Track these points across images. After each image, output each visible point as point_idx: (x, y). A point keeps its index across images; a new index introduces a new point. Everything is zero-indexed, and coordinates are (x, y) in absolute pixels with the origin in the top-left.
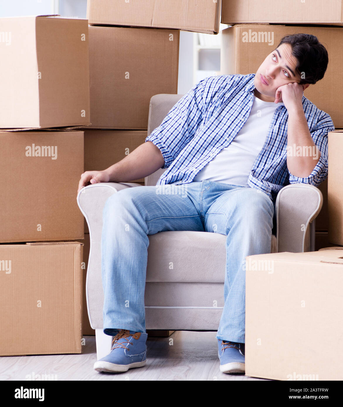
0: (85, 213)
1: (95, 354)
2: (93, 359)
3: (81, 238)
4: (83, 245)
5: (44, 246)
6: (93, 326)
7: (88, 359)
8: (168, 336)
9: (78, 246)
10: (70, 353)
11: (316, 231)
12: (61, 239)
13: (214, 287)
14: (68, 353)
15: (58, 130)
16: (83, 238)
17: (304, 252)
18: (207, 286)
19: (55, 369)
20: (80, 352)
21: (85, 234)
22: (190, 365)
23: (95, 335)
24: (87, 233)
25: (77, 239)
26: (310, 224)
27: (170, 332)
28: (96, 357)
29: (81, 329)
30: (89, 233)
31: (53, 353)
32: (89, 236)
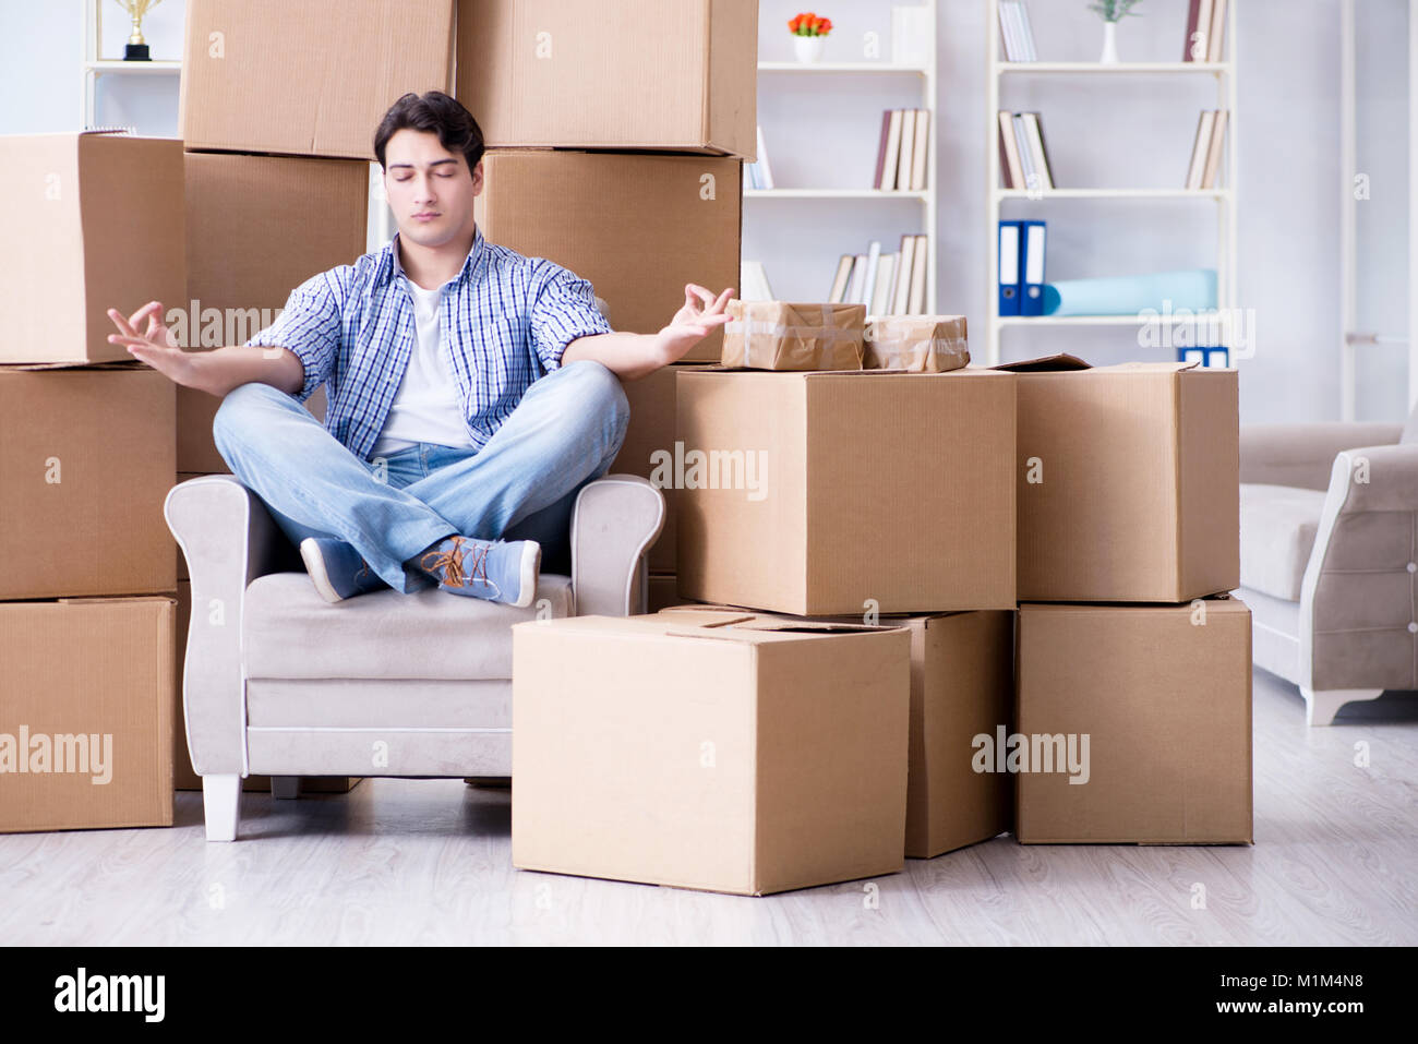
0: (180, 536)
1: (202, 827)
2: (198, 836)
3: (170, 590)
4: (176, 604)
5: (95, 606)
6: (197, 769)
7: (187, 837)
8: (346, 791)
9: (166, 605)
10: (149, 825)
11: (650, 574)
12: (130, 592)
13: (445, 688)
14: (145, 825)
15: (123, 366)
16: (175, 590)
17: (630, 615)
18: (432, 686)
19: (123, 858)
20: (171, 824)
21: (178, 580)
22: (398, 847)
23: (202, 790)
24: (183, 579)
25: (162, 590)
26: (641, 558)
27: (352, 782)
28: (204, 833)
29: (171, 776)
30: (189, 580)
31: (115, 826)
32: (189, 585)
